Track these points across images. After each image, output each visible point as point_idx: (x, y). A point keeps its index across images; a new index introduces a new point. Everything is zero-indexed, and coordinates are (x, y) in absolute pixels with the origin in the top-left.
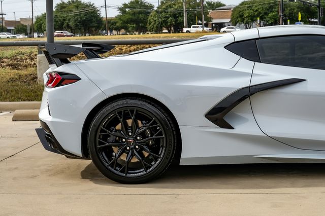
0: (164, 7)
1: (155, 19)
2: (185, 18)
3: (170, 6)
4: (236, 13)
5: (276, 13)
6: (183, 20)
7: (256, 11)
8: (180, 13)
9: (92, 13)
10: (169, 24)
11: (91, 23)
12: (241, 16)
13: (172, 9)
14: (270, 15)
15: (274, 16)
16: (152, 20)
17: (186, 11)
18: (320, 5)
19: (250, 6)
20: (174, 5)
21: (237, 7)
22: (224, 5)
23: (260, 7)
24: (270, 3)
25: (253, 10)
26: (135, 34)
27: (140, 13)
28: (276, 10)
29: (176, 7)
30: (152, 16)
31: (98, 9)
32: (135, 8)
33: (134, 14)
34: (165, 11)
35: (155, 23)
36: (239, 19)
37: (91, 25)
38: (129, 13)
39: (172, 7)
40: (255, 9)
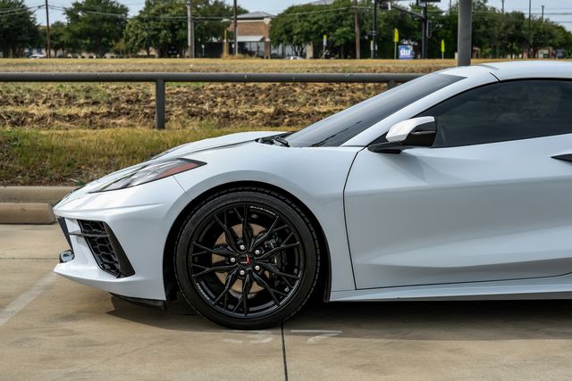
0: (153, 11)
1: (136, 32)
2: (189, 32)
3: (164, 11)
4: (278, 26)
5: (349, 28)
6: (187, 36)
7: (314, 23)
8: (180, 23)
9: (20, 16)
10: (161, 41)
11: (20, 34)
12: (288, 32)
13: (167, 16)
14: (339, 31)
15: (345, 32)
16: (130, 34)
17: (192, 19)
18: (426, 17)
19: (304, 16)
20: (171, 8)
21: (281, 16)
22: (246, 12)
23: (321, 16)
24: (338, 12)
25: (309, 22)
26: (83, 57)
27: (104, 20)
28: (348, 22)
29: (174, 13)
30: (130, 26)
31: (32, 10)
32: (95, 11)
33: (93, 22)
34: (155, 18)
35: (137, 39)
36: (284, 36)
37: (19, 38)
38: (84, 20)
39: (167, 12)
40: (313, 20)
